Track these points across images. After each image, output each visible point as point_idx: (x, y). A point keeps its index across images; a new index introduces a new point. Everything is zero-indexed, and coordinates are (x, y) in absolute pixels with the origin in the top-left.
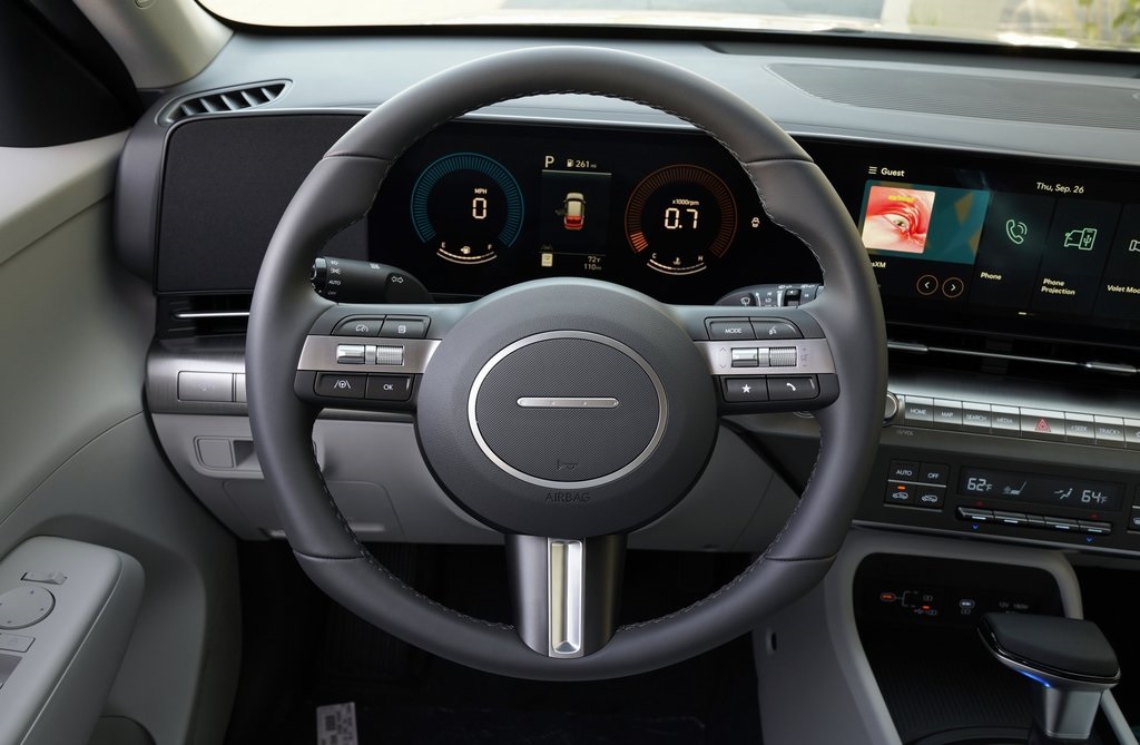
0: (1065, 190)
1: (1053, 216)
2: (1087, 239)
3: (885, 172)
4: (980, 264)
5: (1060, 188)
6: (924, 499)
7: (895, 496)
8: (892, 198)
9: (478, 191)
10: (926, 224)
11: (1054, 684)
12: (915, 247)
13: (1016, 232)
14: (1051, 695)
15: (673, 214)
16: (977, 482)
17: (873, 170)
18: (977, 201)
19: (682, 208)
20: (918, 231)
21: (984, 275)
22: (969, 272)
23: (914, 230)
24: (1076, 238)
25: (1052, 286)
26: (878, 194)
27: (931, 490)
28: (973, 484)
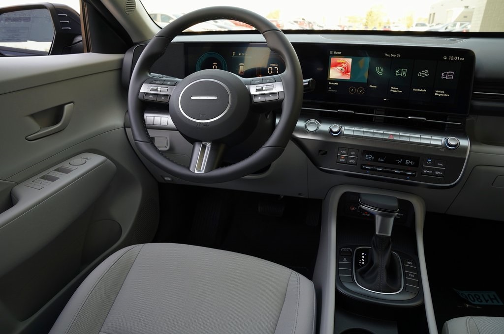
0: (394, 56)
1: (391, 65)
2: (404, 73)
3: (335, 53)
4: (369, 83)
5: (392, 55)
6: (350, 161)
7: (340, 160)
8: (338, 61)
9: (214, 63)
10: (350, 69)
12: (347, 77)
13: (380, 71)
14: (378, 219)
15: (270, 69)
16: (369, 156)
17: (331, 52)
18: (366, 61)
19: (273, 67)
20: (348, 72)
21: (370, 86)
22: (365, 85)
23: (346, 72)
24: (400, 72)
25: (394, 90)
26: (333, 60)
27: (352, 159)
28: (367, 157)
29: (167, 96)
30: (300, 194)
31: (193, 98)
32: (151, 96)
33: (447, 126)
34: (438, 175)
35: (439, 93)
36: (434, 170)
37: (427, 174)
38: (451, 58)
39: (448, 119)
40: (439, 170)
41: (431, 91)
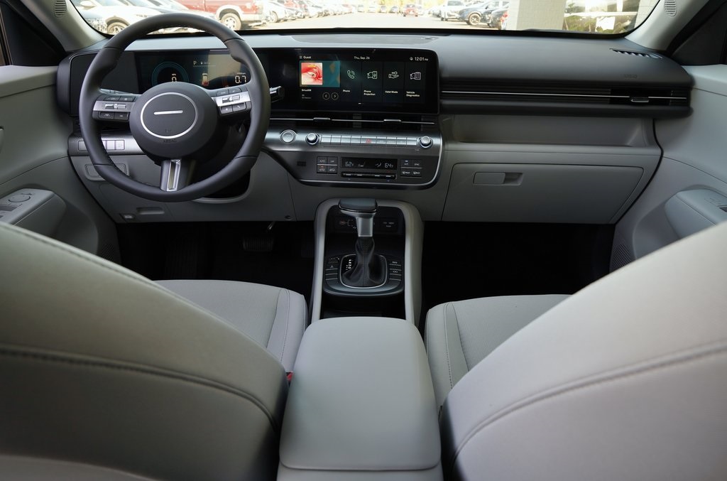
0: (364, 58)
1: (361, 68)
2: (375, 75)
3: (305, 57)
4: (342, 87)
5: (362, 58)
6: (331, 170)
7: (320, 170)
8: (309, 66)
9: (172, 75)
10: (321, 74)
11: (361, 216)
12: (319, 83)
13: (351, 75)
14: (360, 221)
15: (237, 78)
16: (348, 163)
17: (301, 57)
18: (336, 65)
19: (240, 76)
20: (319, 77)
21: (344, 91)
22: (339, 90)
23: (318, 77)
24: (371, 75)
25: (367, 93)
26: (304, 65)
27: (332, 167)
28: (347, 164)
29: (125, 113)
30: (287, 217)
31: (156, 113)
32: (107, 115)
33: (422, 126)
34: (416, 176)
35: (410, 94)
36: (411, 171)
37: (406, 175)
38: (417, 59)
39: (422, 119)
40: (417, 170)
41: (402, 92)
